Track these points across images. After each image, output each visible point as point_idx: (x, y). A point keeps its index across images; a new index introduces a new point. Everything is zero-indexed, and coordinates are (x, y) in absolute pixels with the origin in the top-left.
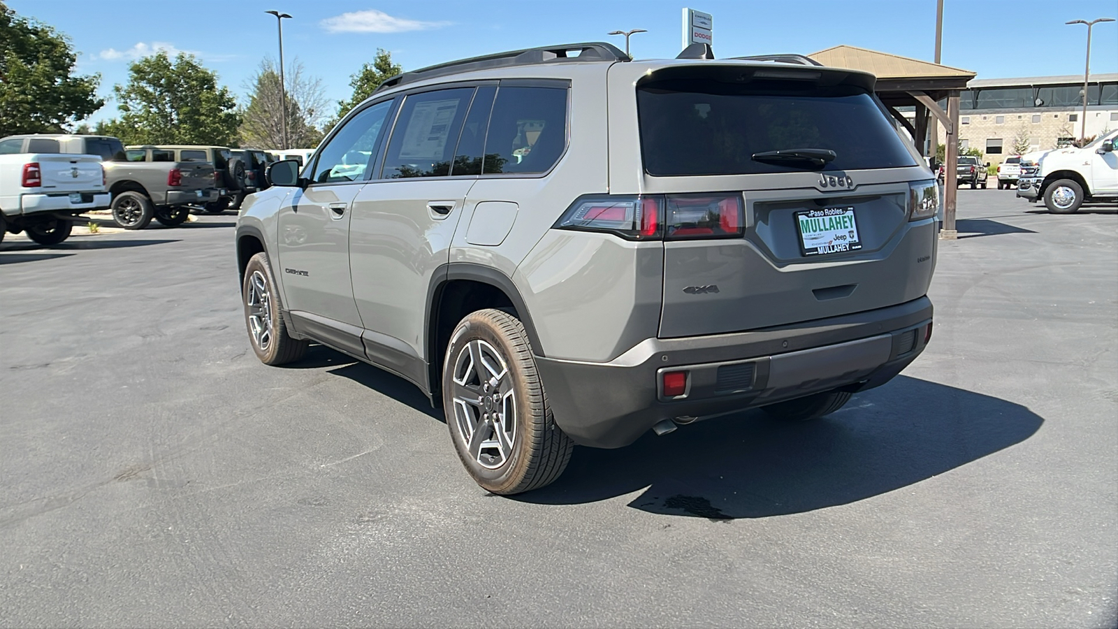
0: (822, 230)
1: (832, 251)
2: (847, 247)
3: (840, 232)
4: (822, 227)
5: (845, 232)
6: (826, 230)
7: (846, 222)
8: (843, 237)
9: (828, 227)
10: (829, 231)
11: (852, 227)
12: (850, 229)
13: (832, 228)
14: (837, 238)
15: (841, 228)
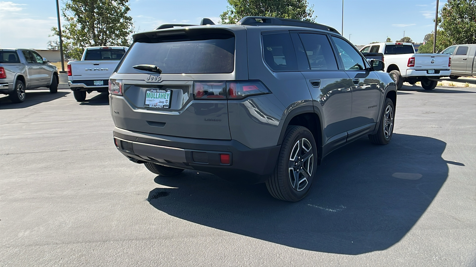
0: (155, 98)
1: (155, 107)
2: (162, 106)
3: (162, 100)
4: (155, 97)
5: (164, 100)
6: (157, 98)
7: (166, 96)
8: (163, 102)
9: (157, 97)
10: (158, 99)
11: (168, 98)
12: (167, 99)
13: (159, 98)
14: (160, 102)
15: (163, 98)
